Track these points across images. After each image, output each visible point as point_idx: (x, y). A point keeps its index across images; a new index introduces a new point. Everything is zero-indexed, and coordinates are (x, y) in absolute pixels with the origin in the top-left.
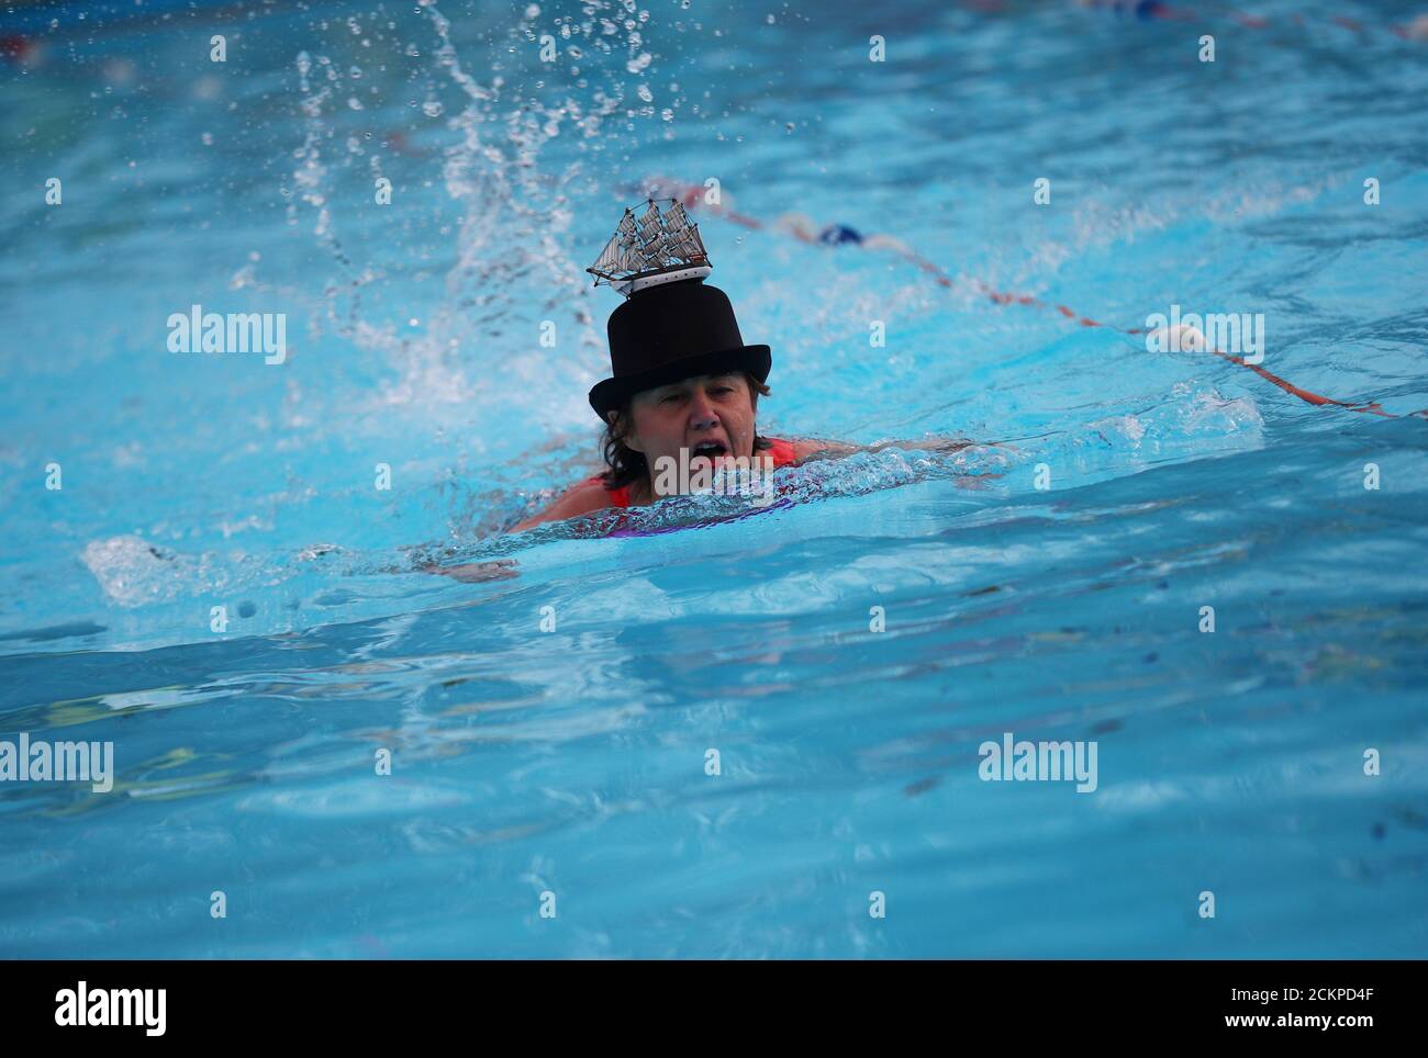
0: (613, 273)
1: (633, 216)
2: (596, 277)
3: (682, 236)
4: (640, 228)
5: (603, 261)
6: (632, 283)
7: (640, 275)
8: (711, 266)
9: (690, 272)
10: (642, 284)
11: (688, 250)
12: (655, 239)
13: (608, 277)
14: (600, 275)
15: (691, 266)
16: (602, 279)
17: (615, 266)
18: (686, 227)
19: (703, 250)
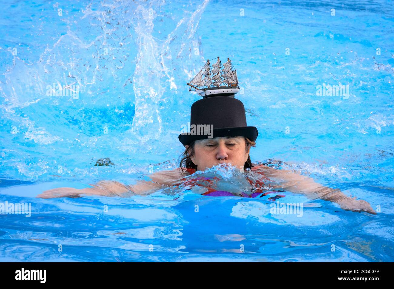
0: (197, 86)
1: (210, 63)
2: (190, 87)
3: (229, 75)
4: (213, 69)
5: (195, 81)
6: (205, 92)
7: (209, 89)
8: (239, 89)
9: (230, 91)
10: (209, 93)
11: (230, 81)
12: (217, 74)
13: (195, 88)
14: (192, 86)
15: (231, 88)
16: (193, 88)
17: (199, 84)
18: (231, 71)
19: (237, 82)
